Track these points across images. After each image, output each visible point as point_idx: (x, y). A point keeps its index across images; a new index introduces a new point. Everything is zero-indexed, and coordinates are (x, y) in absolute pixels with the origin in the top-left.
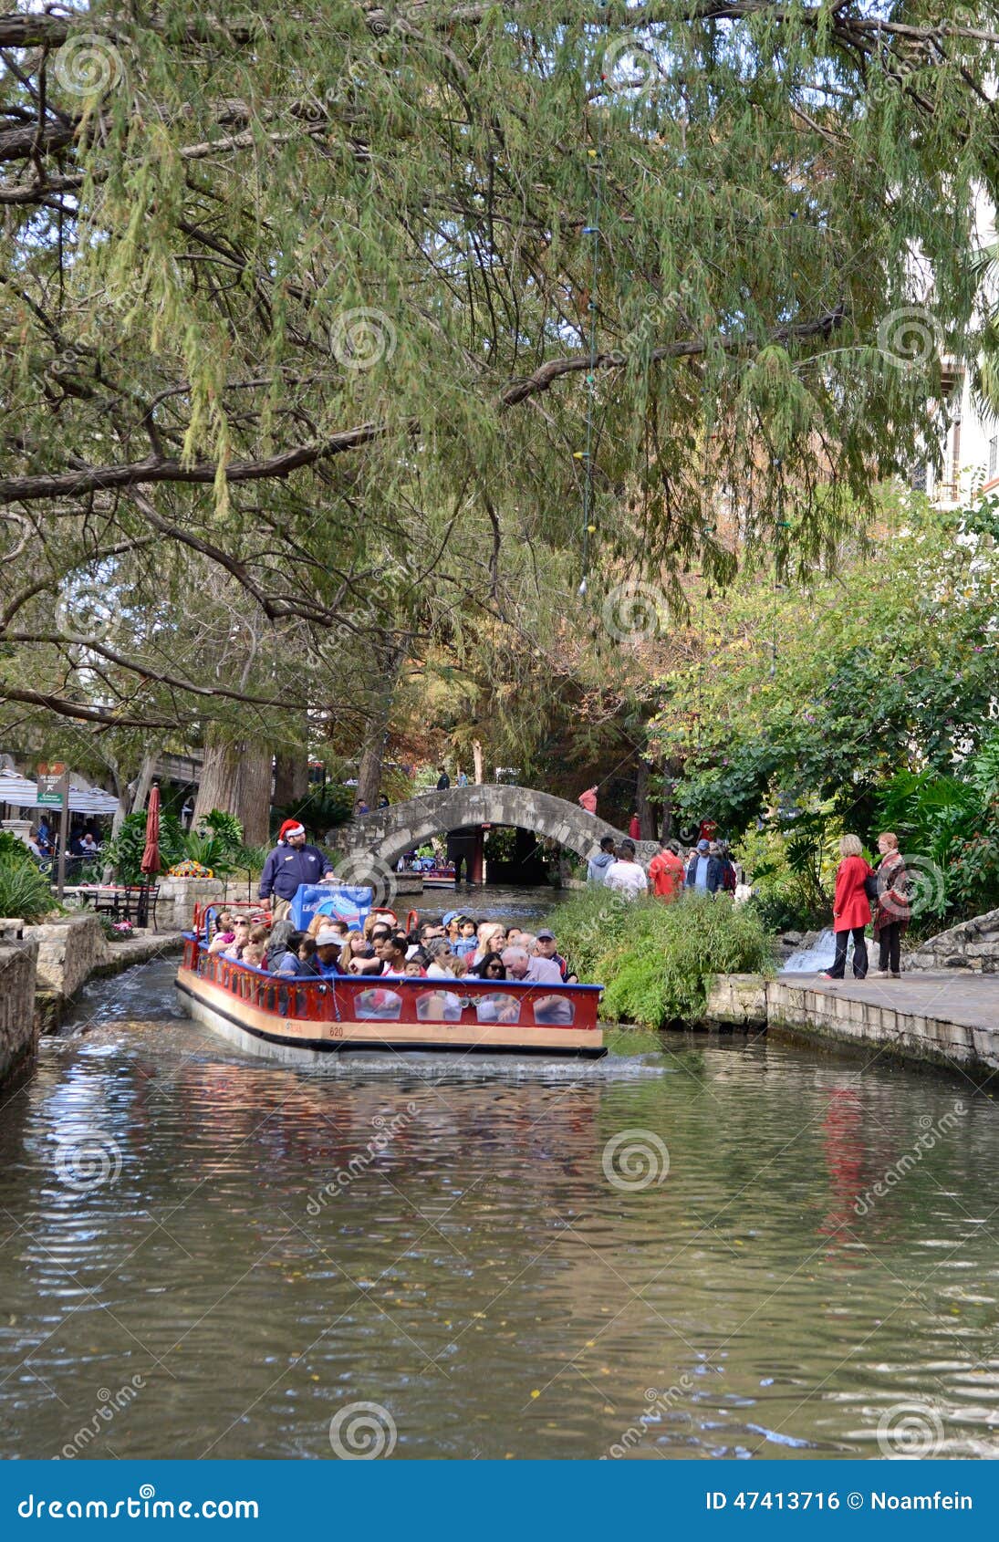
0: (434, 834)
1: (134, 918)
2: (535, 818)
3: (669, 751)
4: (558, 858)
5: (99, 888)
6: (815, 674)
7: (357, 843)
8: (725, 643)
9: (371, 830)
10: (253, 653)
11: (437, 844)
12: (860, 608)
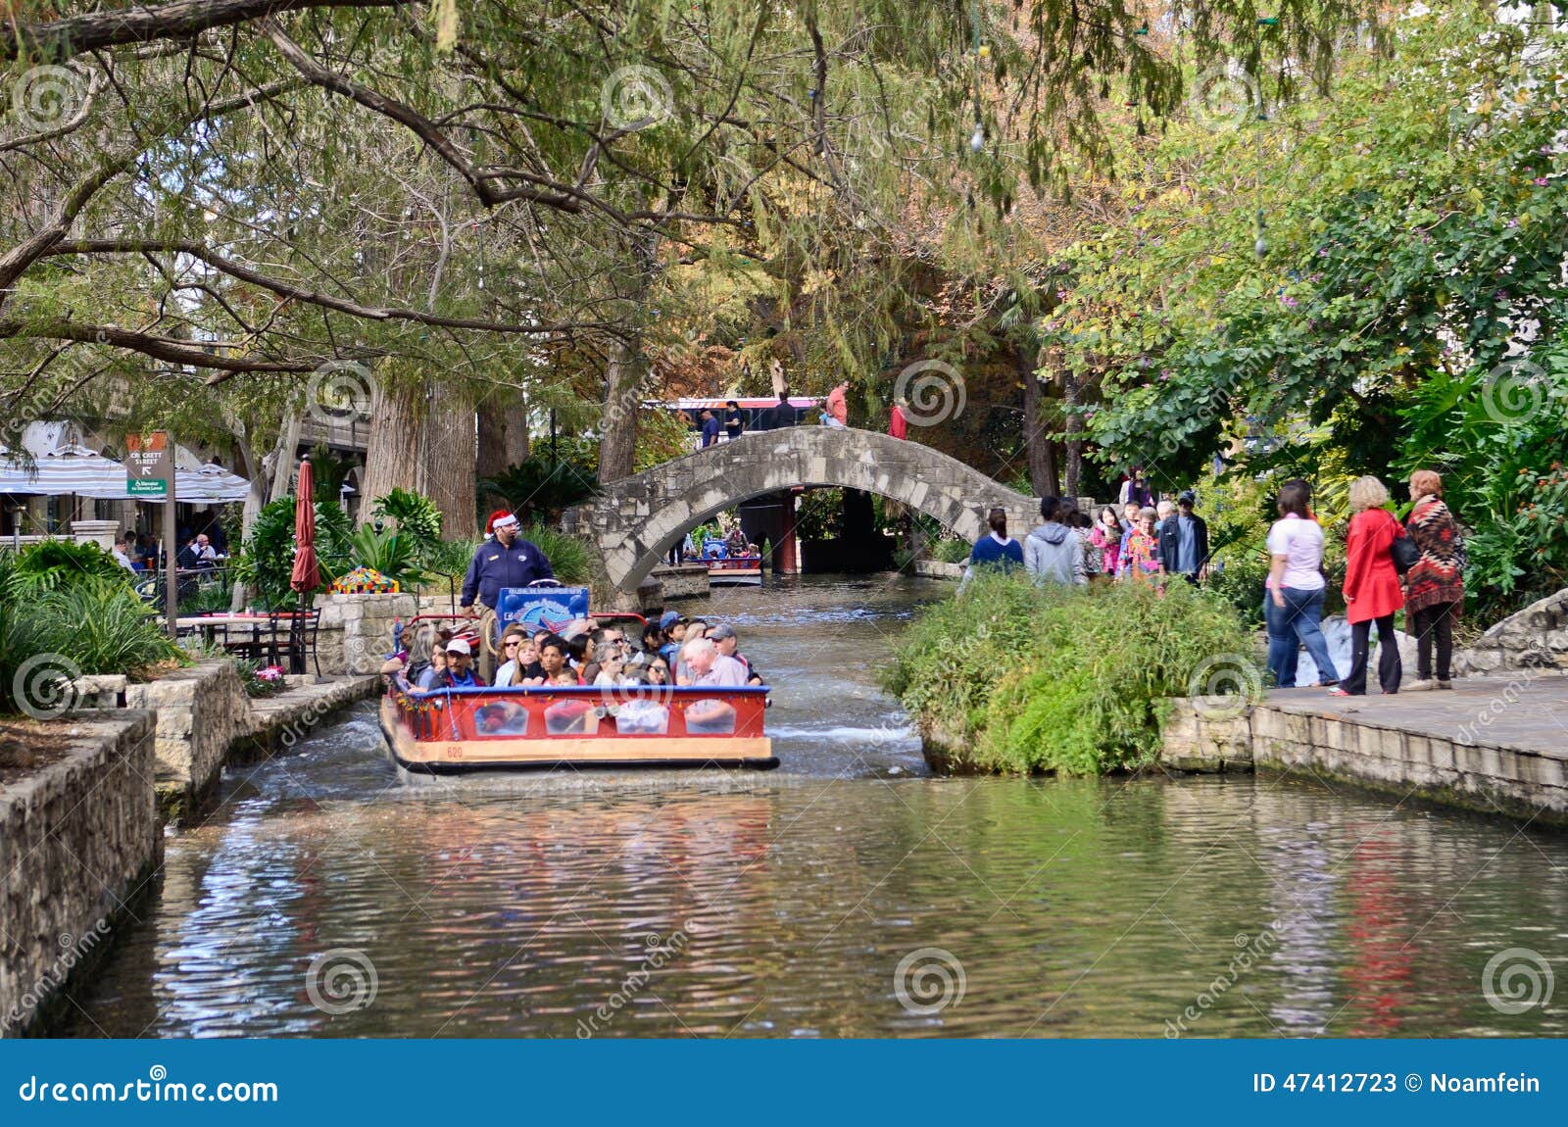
0: (724, 507)
1: (286, 660)
2: (874, 472)
3: (1077, 364)
4: (907, 531)
5: (230, 618)
6: (1293, 234)
7: (608, 526)
8: (1153, 195)
9: (629, 504)
10: (445, 251)
11: (724, 519)
12: (1358, 131)
